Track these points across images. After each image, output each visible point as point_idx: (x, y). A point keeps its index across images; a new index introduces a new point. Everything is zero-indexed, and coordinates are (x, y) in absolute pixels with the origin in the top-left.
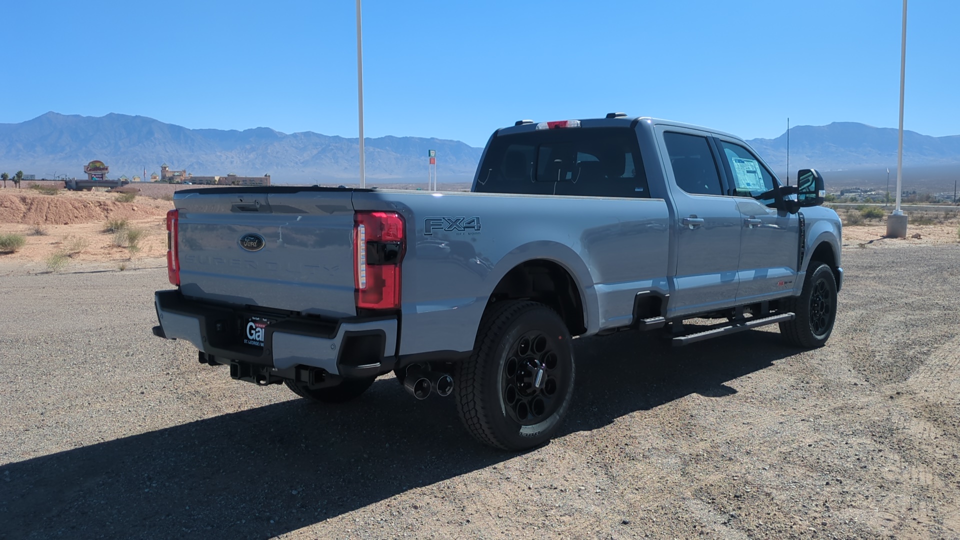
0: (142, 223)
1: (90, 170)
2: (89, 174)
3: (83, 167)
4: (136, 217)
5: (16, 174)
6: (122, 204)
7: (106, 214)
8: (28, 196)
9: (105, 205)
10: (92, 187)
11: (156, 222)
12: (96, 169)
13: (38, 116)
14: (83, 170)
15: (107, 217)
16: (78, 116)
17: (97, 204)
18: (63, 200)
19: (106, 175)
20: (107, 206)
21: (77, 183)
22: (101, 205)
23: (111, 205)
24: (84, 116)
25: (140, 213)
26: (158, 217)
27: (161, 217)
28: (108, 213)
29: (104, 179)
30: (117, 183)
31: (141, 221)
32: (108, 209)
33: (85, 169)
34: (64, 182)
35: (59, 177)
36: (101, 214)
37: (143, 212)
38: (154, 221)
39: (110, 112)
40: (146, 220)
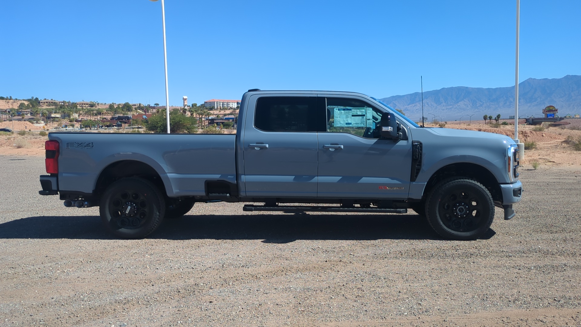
0: (546, 144)
1: (546, 112)
2: (545, 114)
3: (542, 110)
4: (544, 140)
5: (497, 116)
6: (536, 133)
7: (525, 138)
8: (482, 129)
9: (525, 133)
10: (542, 122)
11: (556, 143)
12: (550, 111)
13: (523, 81)
14: (542, 112)
15: (525, 140)
16: (547, 79)
17: (520, 133)
18: (501, 130)
19: (556, 114)
20: (527, 133)
21: (533, 120)
22: (523, 133)
23: (529, 133)
24: (550, 79)
25: (547, 138)
26: (559, 140)
27: (560, 140)
28: (526, 138)
29: (554, 117)
30: (557, 119)
31: (546, 142)
32: (526, 135)
33: (543, 111)
34: (525, 120)
35: (528, 117)
36: (522, 139)
37: (549, 137)
38: (555, 143)
39: (567, 75)
40: (550, 142)
